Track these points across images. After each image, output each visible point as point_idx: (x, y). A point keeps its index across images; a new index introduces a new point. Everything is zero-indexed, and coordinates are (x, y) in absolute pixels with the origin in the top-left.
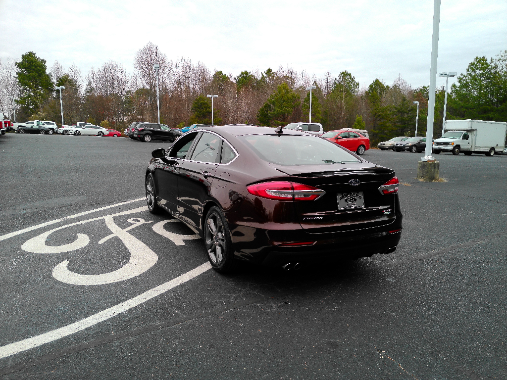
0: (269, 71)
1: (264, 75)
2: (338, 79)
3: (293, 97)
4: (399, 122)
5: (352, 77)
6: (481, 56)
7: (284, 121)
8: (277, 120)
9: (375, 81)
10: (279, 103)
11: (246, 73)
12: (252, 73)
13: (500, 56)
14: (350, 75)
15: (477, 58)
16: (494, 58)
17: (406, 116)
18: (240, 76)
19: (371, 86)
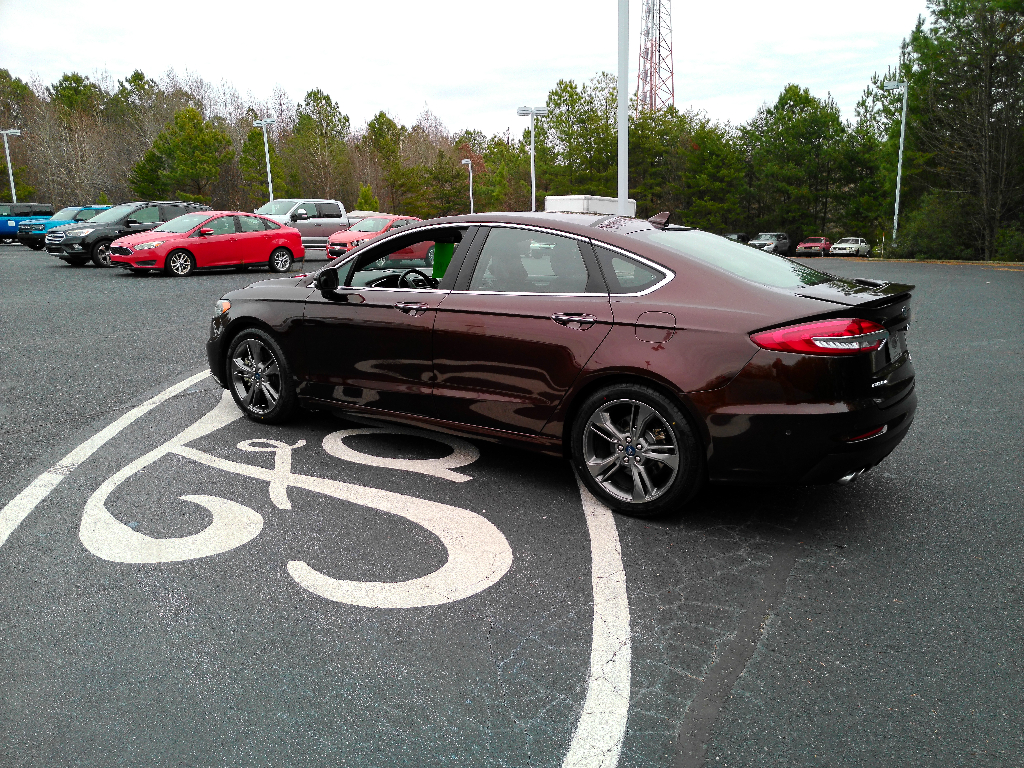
0: (138, 77)
1: (127, 85)
2: (304, 104)
3: (216, 140)
4: (438, 199)
5: (333, 104)
6: (567, 80)
7: (199, 193)
8: (184, 191)
9: (378, 114)
10: (183, 151)
11: (77, 79)
12: (92, 80)
13: (595, 82)
14: (327, 98)
15: (561, 83)
16: (588, 84)
17: (447, 187)
18: (61, 84)
19: (371, 125)
